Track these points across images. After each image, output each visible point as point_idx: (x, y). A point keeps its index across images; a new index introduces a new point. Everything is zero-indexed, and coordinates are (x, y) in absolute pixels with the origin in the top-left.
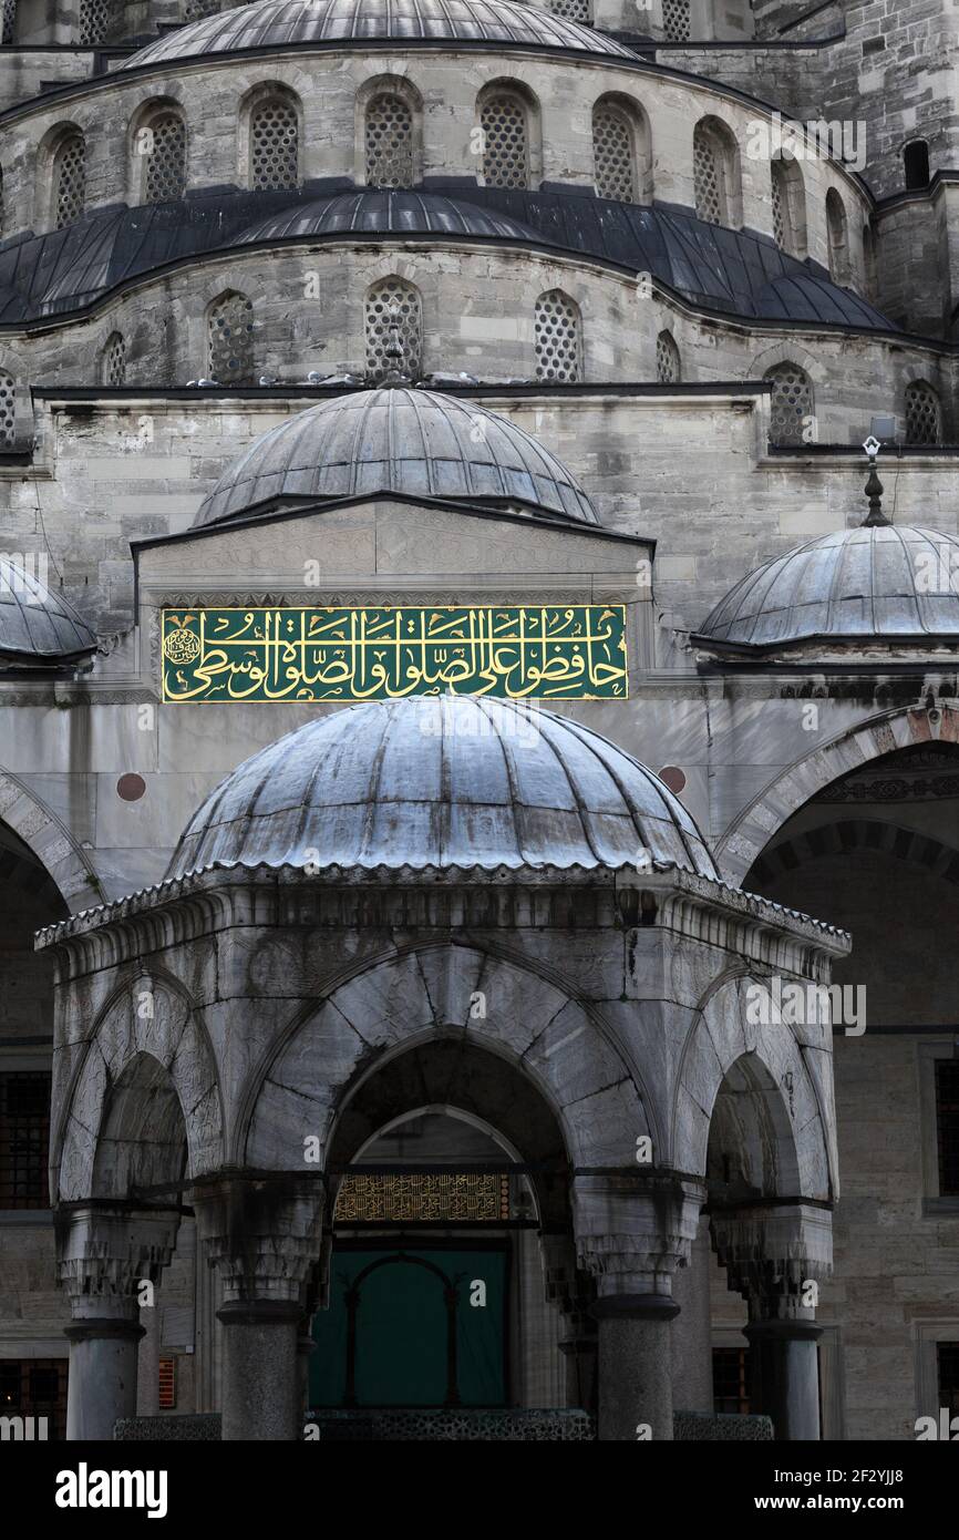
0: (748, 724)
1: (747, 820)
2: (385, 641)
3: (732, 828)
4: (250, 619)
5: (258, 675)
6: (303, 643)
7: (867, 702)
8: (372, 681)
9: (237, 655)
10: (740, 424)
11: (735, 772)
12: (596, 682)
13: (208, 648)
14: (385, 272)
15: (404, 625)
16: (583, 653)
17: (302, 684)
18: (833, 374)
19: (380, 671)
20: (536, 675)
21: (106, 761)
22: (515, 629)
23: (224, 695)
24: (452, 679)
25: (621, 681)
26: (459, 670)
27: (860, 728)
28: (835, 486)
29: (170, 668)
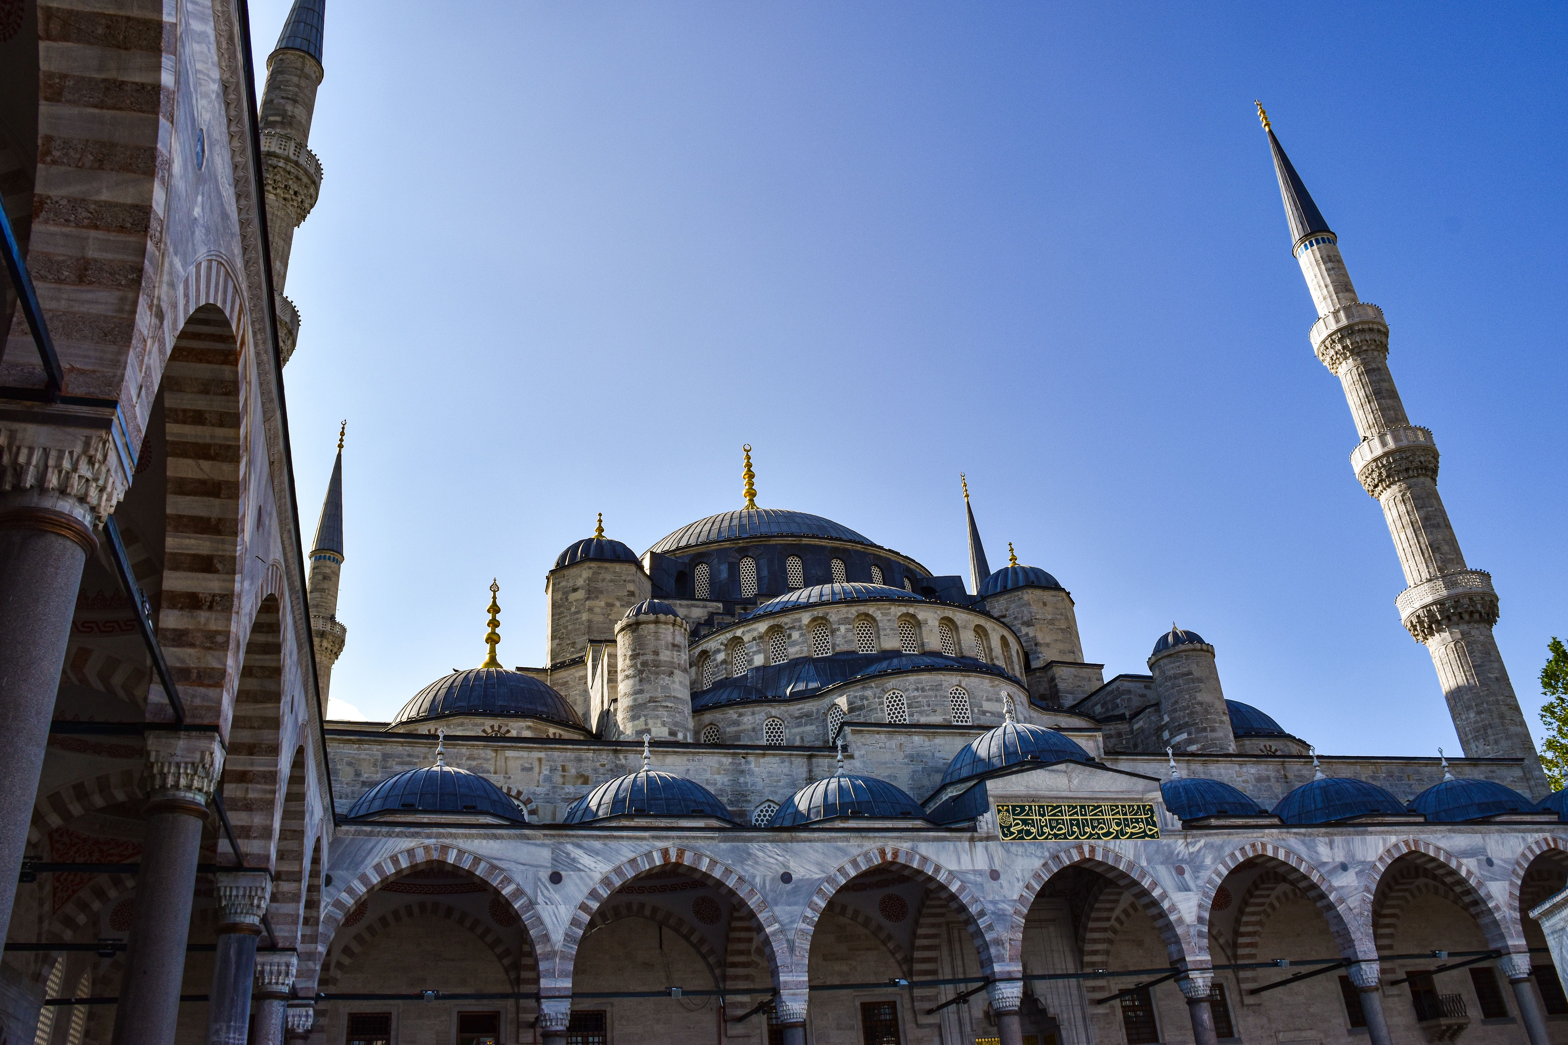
0: (1201, 848)
2: (1075, 817)
4: (1027, 808)
5: (1033, 830)
6: (1047, 818)
8: (1073, 833)
9: (1025, 822)
12: (1149, 833)
13: (1014, 820)
15: (1081, 811)
16: (1142, 822)
17: (1049, 834)
19: (1075, 829)
20: (1129, 830)
22: (1118, 813)
23: (1022, 838)
24: (1100, 832)
25: (1157, 832)
26: (1102, 828)
29: (1001, 827)
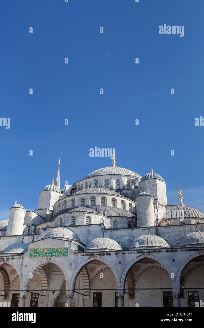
0: (78, 259)
1: (77, 268)
2: (48, 251)
3: (76, 269)
4: (37, 250)
5: (37, 255)
6: (41, 252)
7: (89, 256)
8: (47, 255)
9: (36, 253)
11: (77, 263)
12: (65, 255)
13: (34, 253)
15: (50, 250)
16: (64, 252)
17: (41, 256)
19: (47, 254)
20: (60, 254)
21: (24, 264)
22: (59, 250)
23: (34, 257)
24: (53, 255)
25: (67, 254)
27: (88, 258)
29: (30, 254)
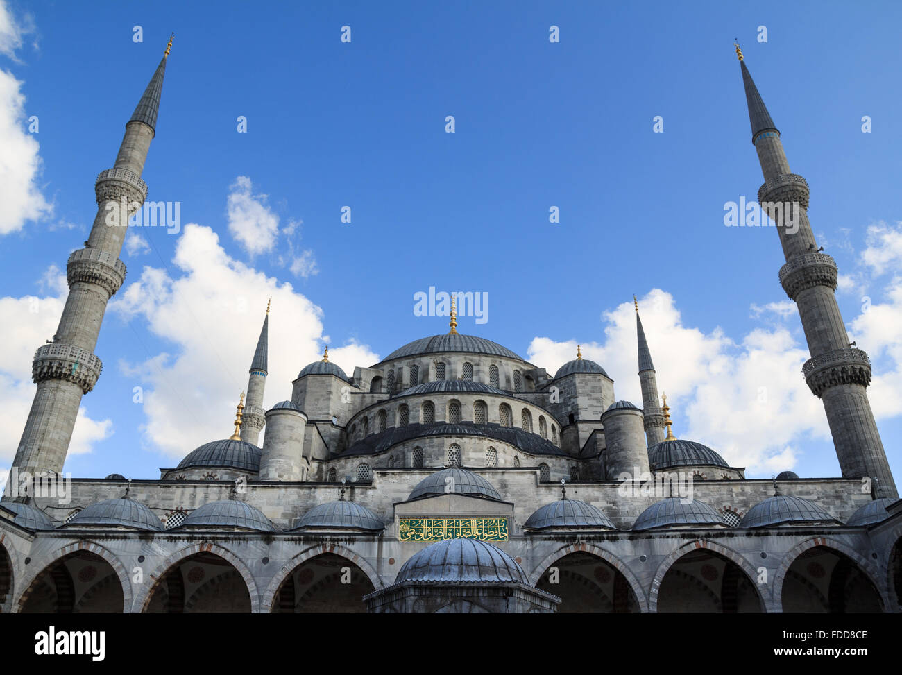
0: (536, 547)
1: (537, 570)
2: (452, 527)
3: (533, 572)
4: (420, 521)
5: (422, 535)
6: (432, 527)
7: (564, 542)
8: (448, 536)
9: (417, 530)
10: (533, 477)
11: (533, 559)
12: (500, 537)
13: (410, 528)
14: (453, 442)
15: (456, 523)
16: (497, 530)
17: (432, 537)
18: (554, 465)
19: (450, 534)
20: (486, 535)
21: (385, 555)
22: (481, 524)
23: (414, 539)
24: (467, 536)
25: (506, 537)
26: (469, 534)
27: (562, 548)
28: (555, 491)
29: (401, 533)
